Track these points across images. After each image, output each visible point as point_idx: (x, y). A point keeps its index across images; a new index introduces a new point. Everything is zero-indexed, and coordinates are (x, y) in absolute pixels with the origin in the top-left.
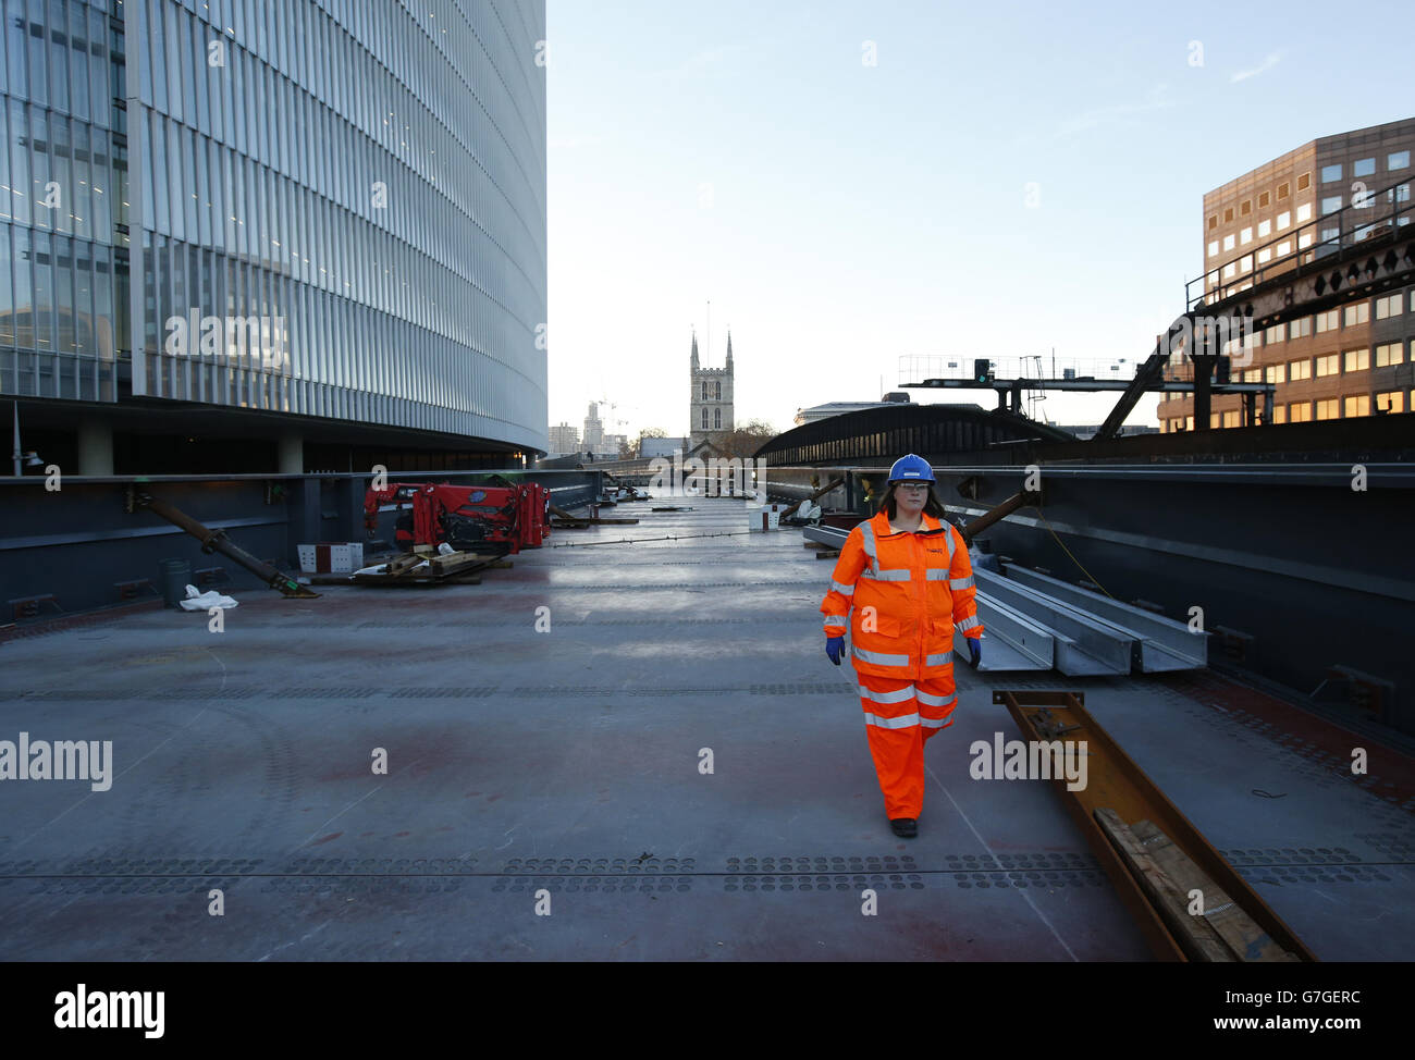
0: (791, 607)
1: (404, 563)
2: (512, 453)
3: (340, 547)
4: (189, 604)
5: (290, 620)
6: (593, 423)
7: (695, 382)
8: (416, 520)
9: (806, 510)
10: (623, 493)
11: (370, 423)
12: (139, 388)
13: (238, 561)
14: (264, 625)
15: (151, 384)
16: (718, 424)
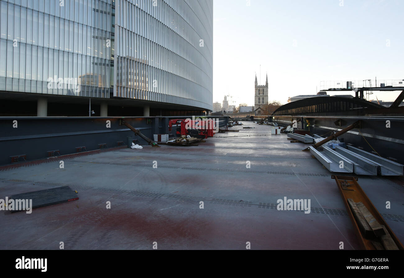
0: (281, 155)
1: (180, 140)
2: (203, 111)
3: (163, 135)
4: (133, 147)
5: (155, 152)
6: (225, 102)
7: (256, 90)
8: (181, 129)
9: (289, 128)
10: (234, 123)
11: (166, 103)
12: (115, 95)
13: (142, 137)
14: (150, 153)
15: (117, 94)
16: (263, 102)
